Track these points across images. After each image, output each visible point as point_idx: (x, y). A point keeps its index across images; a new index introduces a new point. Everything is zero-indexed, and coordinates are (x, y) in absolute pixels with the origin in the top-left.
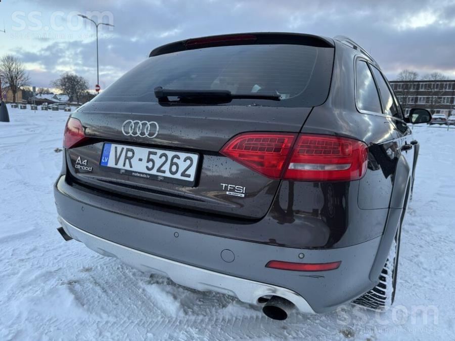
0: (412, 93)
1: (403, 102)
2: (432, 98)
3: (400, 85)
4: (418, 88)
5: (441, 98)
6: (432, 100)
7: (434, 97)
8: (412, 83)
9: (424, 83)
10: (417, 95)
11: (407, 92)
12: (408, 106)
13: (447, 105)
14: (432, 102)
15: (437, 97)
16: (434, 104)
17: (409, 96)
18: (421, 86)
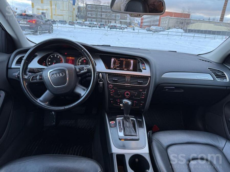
0: (99, 12)
1: (96, 16)
2: (108, 15)
3: (94, 7)
4: (102, 9)
5: (111, 15)
6: (108, 16)
7: (109, 14)
8: (99, 6)
9: (104, 7)
10: (102, 13)
11: (97, 10)
12: (99, 18)
13: (114, 19)
14: (108, 17)
15: (110, 14)
16: (109, 18)
17: (98, 13)
18: (103, 8)
